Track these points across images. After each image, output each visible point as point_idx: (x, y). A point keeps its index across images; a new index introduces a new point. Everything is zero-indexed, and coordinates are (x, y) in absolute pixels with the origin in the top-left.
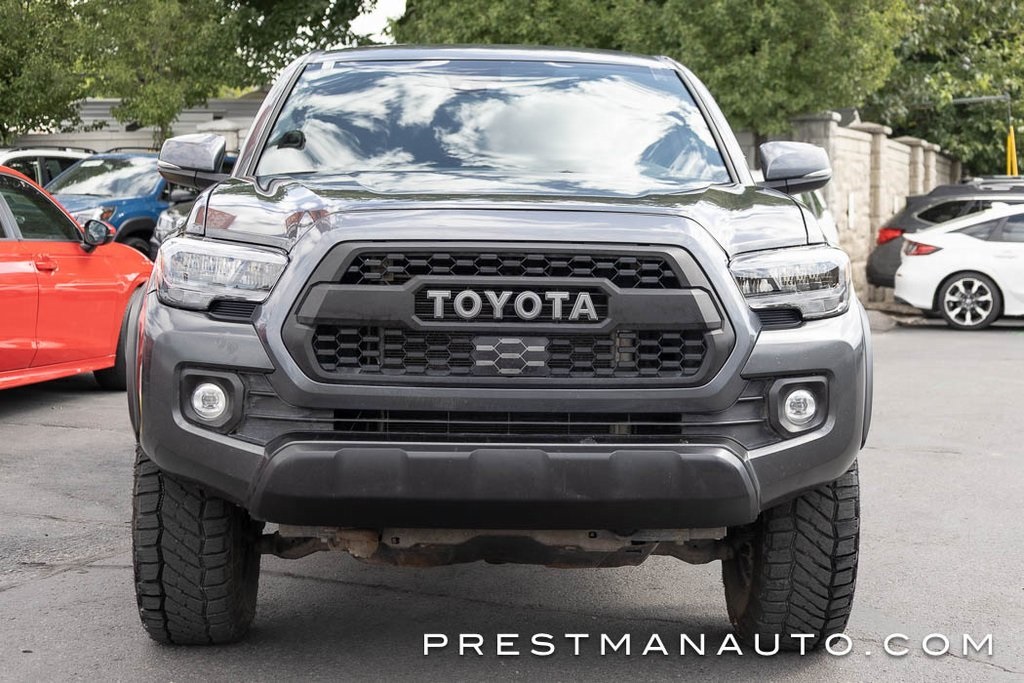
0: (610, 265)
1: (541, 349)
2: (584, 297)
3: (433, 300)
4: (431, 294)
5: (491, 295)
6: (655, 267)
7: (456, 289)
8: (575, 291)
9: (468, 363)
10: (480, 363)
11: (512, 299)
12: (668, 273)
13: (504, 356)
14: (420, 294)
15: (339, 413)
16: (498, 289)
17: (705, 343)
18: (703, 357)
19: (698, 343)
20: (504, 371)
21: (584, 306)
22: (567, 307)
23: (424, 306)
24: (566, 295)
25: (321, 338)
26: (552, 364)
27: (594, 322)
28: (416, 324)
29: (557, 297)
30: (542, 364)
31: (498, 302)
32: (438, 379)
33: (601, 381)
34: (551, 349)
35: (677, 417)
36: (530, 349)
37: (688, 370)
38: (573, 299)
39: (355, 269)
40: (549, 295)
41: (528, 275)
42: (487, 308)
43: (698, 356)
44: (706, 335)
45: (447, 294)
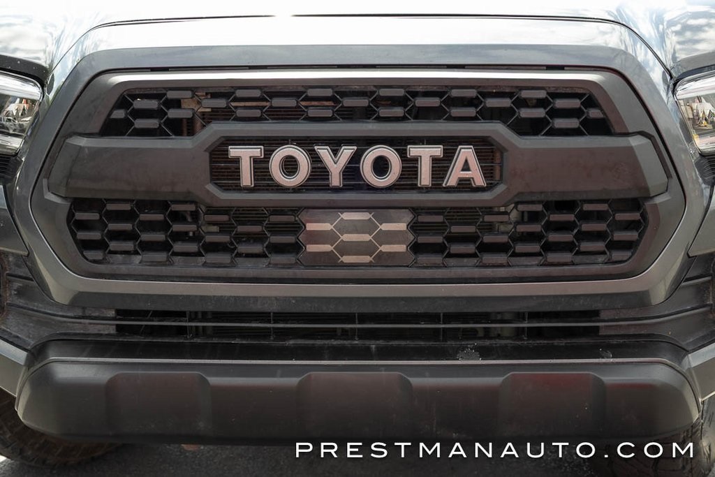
0: (506, 103)
1: (402, 226)
2: (466, 153)
3: (237, 160)
4: (234, 152)
5: (324, 152)
6: (575, 103)
7: (271, 143)
8: (451, 144)
9: (296, 248)
10: (312, 248)
11: (356, 159)
12: (594, 113)
13: (346, 237)
14: (218, 153)
15: (122, 313)
16: (335, 144)
17: (644, 216)
18: (641, 236)
19: (636, 216)
20: (347, 259)
21: (466, 167)
22: (440, 167)
23: (224, 170)
24: (437, 151)
25: (80, 216)
26: (416, 248)
27: (479, 189)
28: (213, 196)
29: (426, 154)
30: (401, 248)
31: (335, 163)
32: (252, 272)
33: (488, 272)
34: (415, 227)
35: (593, 314)
36: (385, 227)
37: (617, 255)
38: (449, 156)
39: (119, 114)
40: (414, 151)
41: (380, 119)
42: (319, 172)
43: (632, 235)
44: (648, 204)
45: (257, 151)
